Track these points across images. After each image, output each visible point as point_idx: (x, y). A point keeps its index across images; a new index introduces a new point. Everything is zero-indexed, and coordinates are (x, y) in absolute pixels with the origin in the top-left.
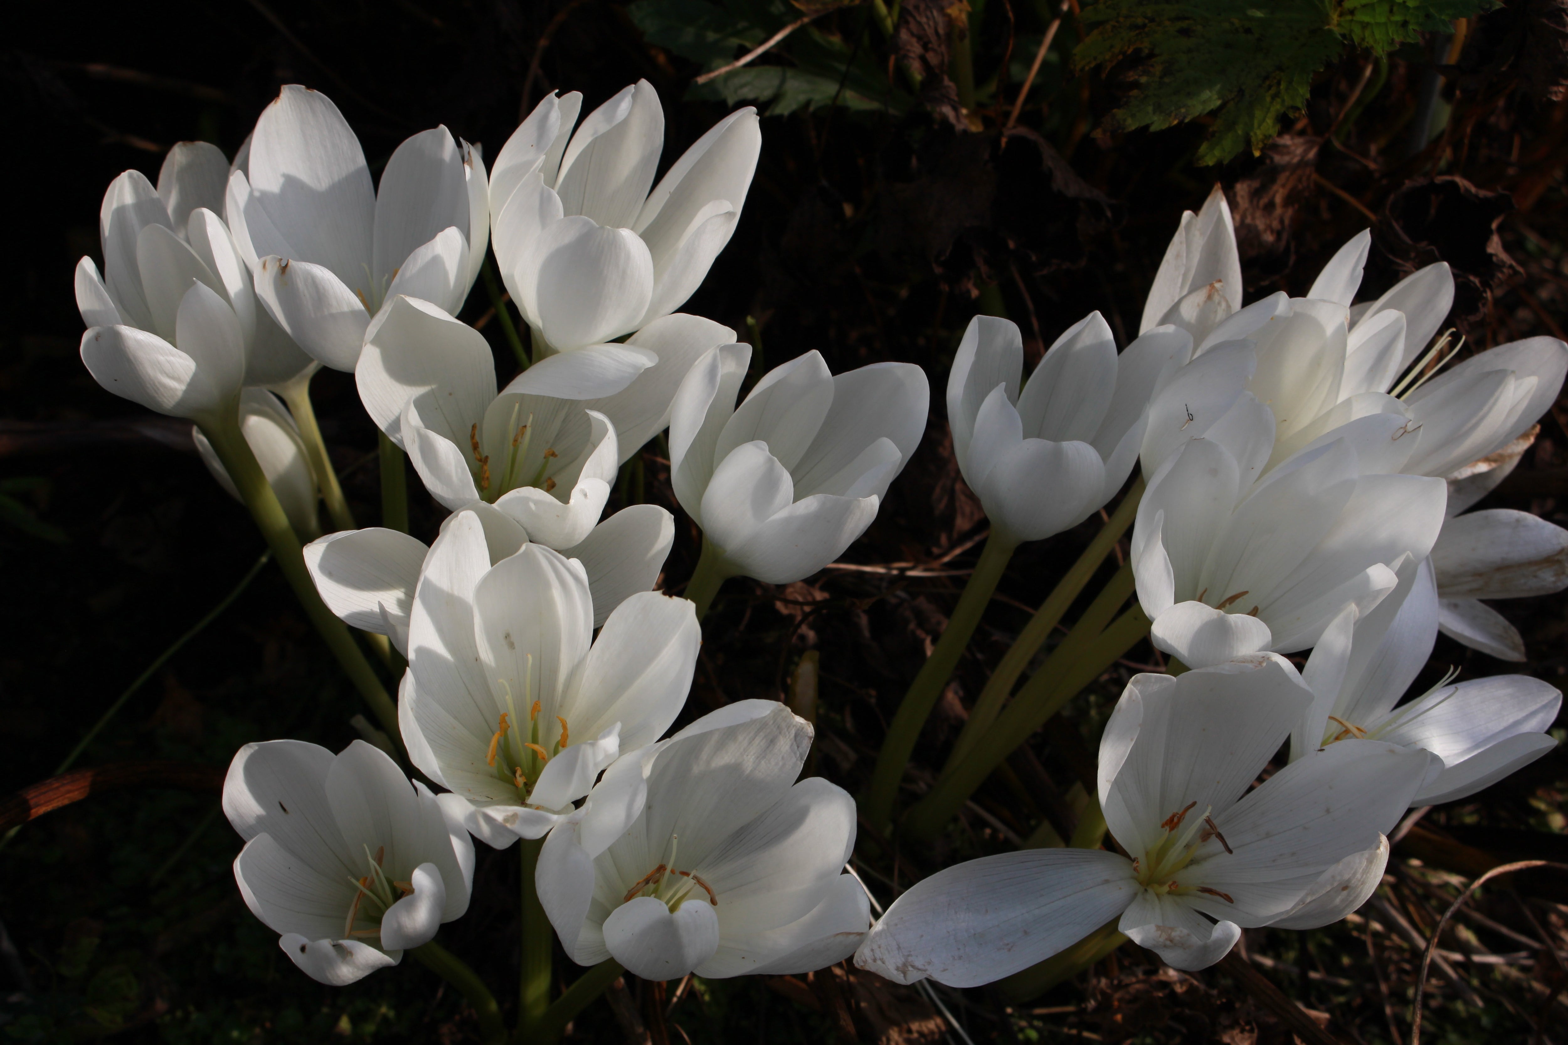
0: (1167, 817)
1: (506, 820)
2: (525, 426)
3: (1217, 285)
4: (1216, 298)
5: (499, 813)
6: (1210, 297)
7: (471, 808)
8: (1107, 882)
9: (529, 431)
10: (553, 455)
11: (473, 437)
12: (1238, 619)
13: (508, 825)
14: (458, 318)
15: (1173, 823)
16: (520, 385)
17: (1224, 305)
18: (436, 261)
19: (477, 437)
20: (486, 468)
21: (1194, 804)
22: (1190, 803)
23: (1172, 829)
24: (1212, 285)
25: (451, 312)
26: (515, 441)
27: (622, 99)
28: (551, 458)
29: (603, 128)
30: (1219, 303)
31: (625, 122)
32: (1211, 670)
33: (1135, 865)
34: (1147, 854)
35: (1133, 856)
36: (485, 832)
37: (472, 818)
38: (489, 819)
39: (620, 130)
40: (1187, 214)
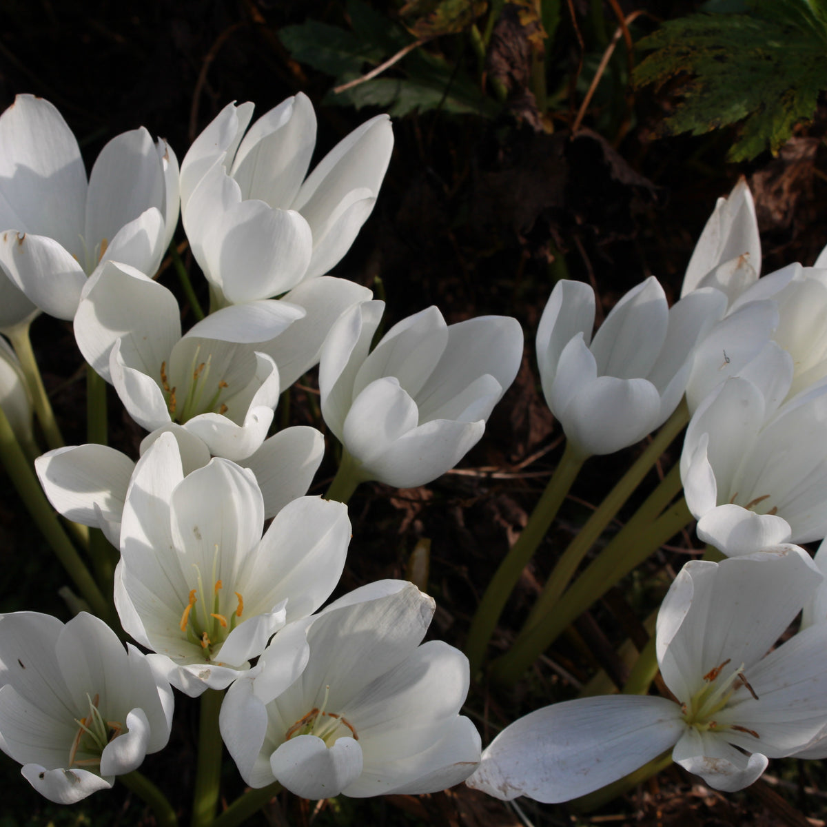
0: (708, 671)
1: (201, 675)
2: (203, 364)
3: (746, 257)
4: (745, 266)
5: (196, 670)
6: (740, 266)
7: (175, 666)
8: (661, 721)
9: (208, 368)
10: (225, 385)
11: (162, 372)
12: (766, 519)
13: (203, 679)
14: (154, 279)
15: (712, 675)
16: (200, 331)
17: (751, 272)
18: (142, 235)
19: (165, 373)
20: (173, 396)
21: (728, 661)
22: (725, 660)
23: (711, 680)
24: (741, 256)
25: (148, 275)
26: (196, 375)
27: (285, 108)
28: (224, 388)
29: (270, 130)
30: (747, 271)
31: (286, 126)
32: (746, 558)
33: (683, 708)
34: (692, 699)
35: (681, 701)
36: (184, 685)
37: (175, 673)
38: (188, 674)
39: (282, 132)
40: (720, 200)
